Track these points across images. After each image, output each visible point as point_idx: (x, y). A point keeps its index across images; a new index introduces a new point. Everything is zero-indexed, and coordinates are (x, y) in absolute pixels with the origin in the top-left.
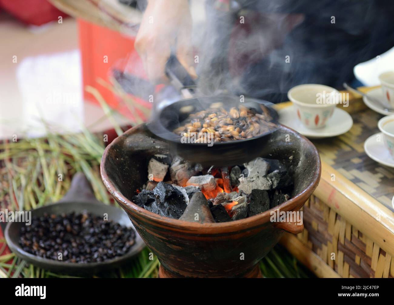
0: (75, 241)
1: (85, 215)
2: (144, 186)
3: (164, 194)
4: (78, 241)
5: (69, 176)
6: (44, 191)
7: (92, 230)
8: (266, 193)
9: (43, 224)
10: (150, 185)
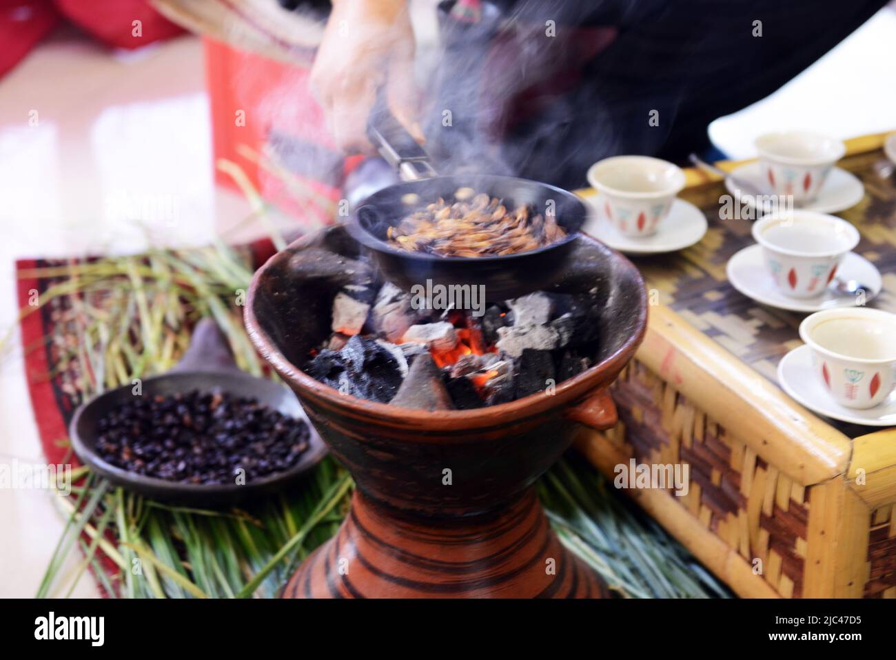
0: (199, 444)
1: (218, 397)
2: (325, 344)
3: (362, 358)
4: (204, 444)
5: (189, 324)
6: (141, 352)
7: (229, 424)
8: (548, 356)
9: (140, 413)
10: (335, 342)
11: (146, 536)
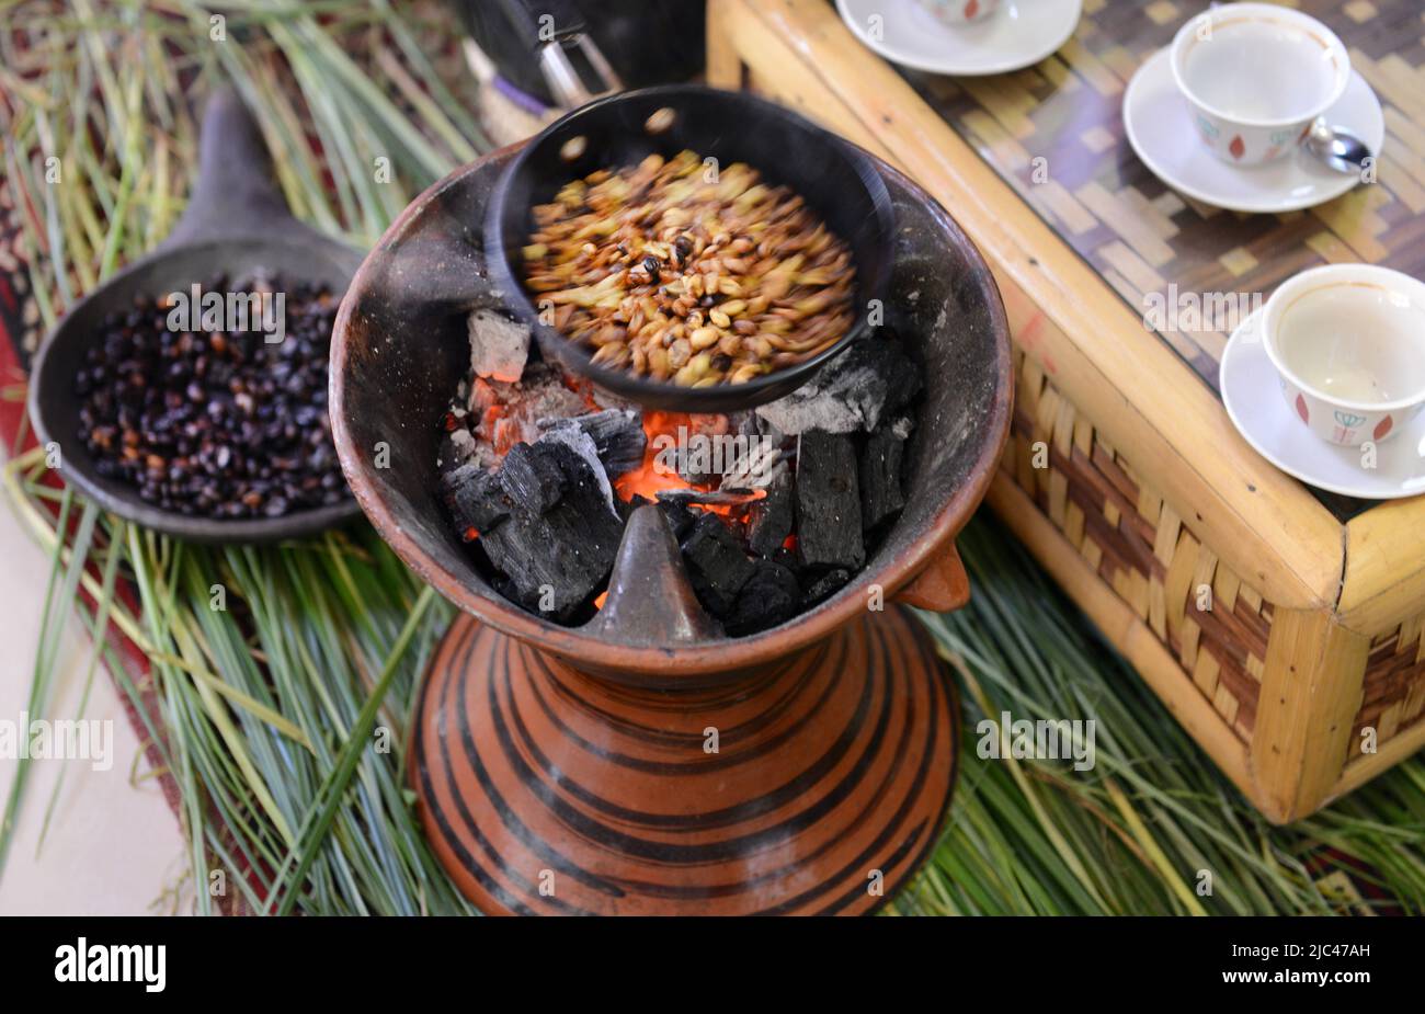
8: (845, 448)
11: (185, 598)
